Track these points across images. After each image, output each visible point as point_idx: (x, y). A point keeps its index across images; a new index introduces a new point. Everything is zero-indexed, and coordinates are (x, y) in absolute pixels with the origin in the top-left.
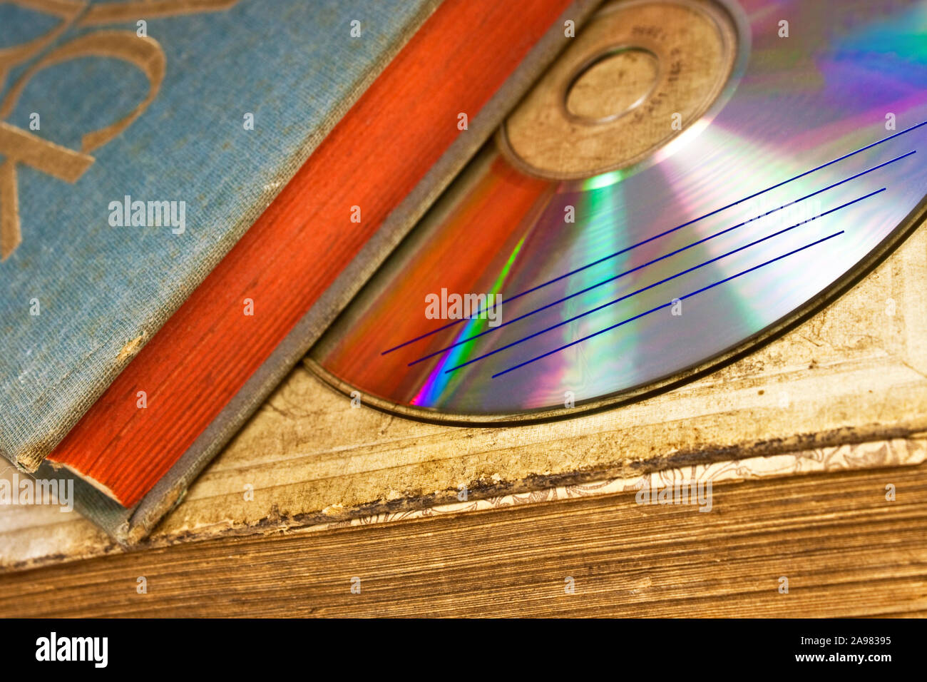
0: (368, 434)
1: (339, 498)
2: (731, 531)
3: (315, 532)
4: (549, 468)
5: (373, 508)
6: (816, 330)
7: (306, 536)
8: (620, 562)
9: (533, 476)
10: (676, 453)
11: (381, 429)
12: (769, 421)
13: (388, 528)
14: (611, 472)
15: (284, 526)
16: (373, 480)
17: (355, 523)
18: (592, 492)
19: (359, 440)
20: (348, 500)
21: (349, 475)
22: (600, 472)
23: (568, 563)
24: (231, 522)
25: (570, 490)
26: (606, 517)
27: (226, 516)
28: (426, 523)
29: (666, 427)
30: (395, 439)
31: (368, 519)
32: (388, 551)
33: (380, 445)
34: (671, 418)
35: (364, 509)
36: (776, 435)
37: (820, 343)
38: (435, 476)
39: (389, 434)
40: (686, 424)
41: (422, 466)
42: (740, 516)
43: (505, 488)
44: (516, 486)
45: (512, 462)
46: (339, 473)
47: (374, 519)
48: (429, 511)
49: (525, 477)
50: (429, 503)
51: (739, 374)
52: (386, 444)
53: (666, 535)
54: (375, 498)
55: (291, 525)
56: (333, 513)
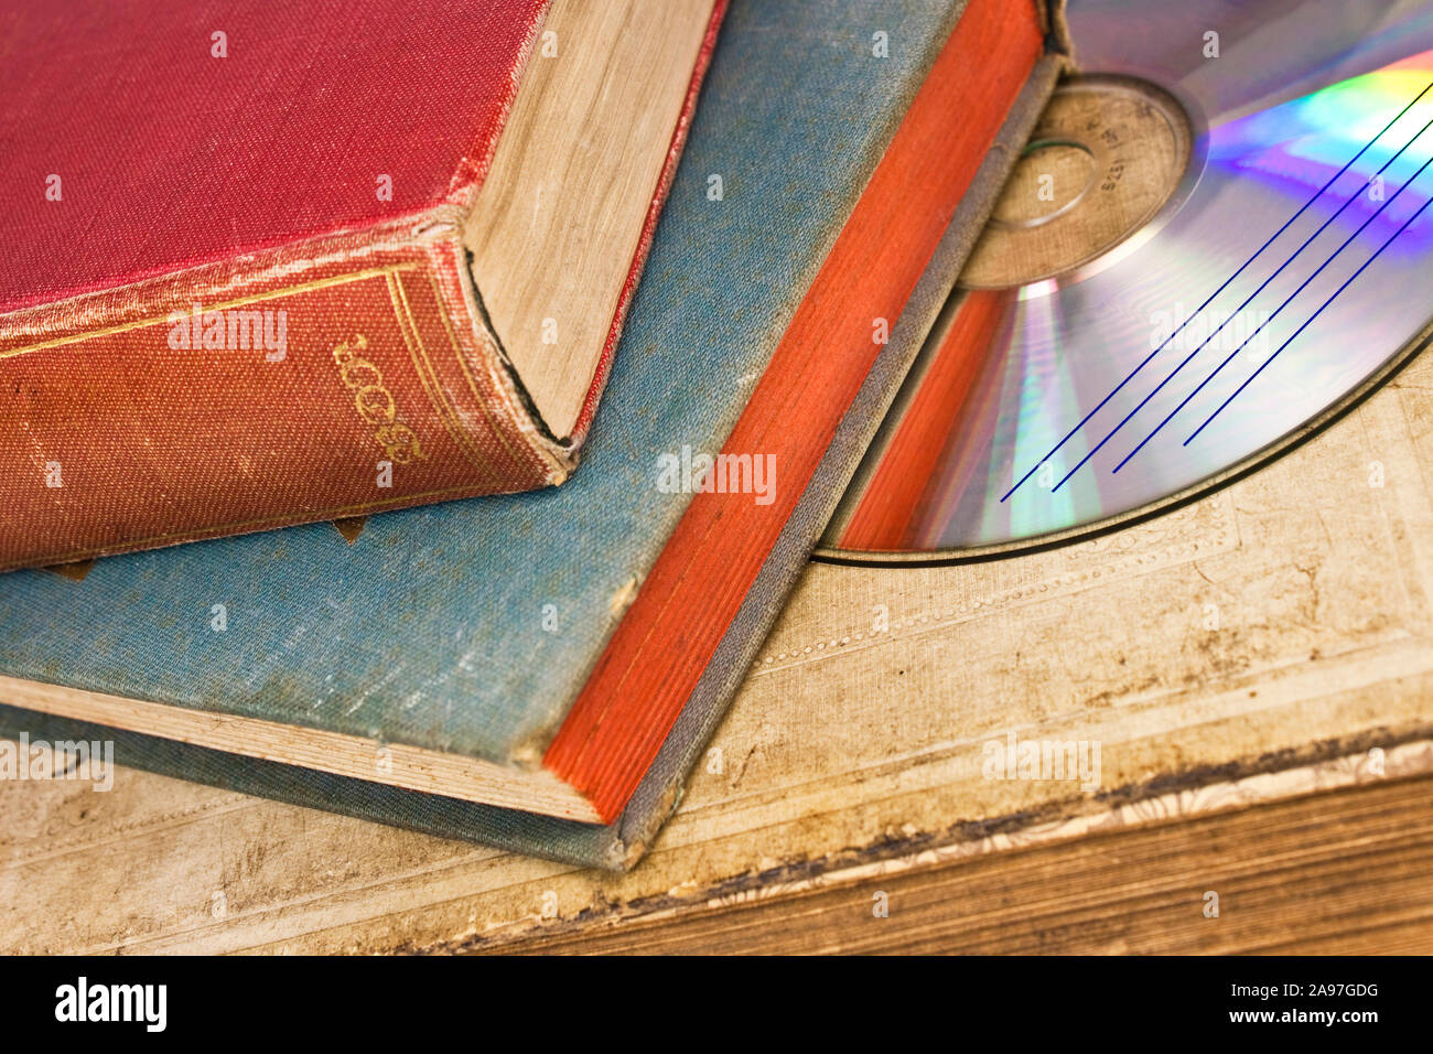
0: (713, 790)
1: (689, 873)
2: (1232, 871)
3: (656, 921)
4: (981, 811)
5: (740, 882)
6: (1308, 612)
7: (646, 927)
8: (1082, 924)
9: (962, 824)
10: (1155, 779)
11: (731, 782)
12: (1272, 727)
13: (760, 908)
14: (1068, 810)
15: (614, 918)
16: (733, 847)
17: (714, 904)
18: (1044, 837)
19: (703, 798)
20: (703, 874)
21: (698, 844)
22: (1053, 810)
23: (1011, 931)
24: (538, 918)
25: (1013, 837)
26: (1063, 869)
27: (529, 911)
28: (814, 897)
29: (1133, 747)
30: (755, 793)
31: (732, 897)
32: (760, 937)
33: (734, 802)
34: (1136, 734)
35: (728, 885)
36: (1286, 744)
37: (1318, 627)
38: (823, 834)
39: (744, 787)
40: (1159, 741)
41: (801, 824)
42: (1244, 851)
43: (924, 841)
44: (939, 838)
45: (928, 807)
46: (682, 842)
47: (741, 897)
48: (818, 880)
49: (950, 824)
50: (818, 869)
51: (1217, 674)
52: (742, 800)
53: (1145, 884)
54: (742, 870)
55: (624, 915)
56: (684, 894)
